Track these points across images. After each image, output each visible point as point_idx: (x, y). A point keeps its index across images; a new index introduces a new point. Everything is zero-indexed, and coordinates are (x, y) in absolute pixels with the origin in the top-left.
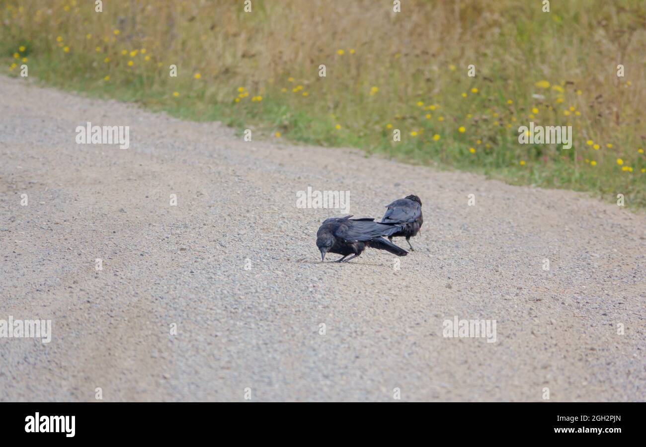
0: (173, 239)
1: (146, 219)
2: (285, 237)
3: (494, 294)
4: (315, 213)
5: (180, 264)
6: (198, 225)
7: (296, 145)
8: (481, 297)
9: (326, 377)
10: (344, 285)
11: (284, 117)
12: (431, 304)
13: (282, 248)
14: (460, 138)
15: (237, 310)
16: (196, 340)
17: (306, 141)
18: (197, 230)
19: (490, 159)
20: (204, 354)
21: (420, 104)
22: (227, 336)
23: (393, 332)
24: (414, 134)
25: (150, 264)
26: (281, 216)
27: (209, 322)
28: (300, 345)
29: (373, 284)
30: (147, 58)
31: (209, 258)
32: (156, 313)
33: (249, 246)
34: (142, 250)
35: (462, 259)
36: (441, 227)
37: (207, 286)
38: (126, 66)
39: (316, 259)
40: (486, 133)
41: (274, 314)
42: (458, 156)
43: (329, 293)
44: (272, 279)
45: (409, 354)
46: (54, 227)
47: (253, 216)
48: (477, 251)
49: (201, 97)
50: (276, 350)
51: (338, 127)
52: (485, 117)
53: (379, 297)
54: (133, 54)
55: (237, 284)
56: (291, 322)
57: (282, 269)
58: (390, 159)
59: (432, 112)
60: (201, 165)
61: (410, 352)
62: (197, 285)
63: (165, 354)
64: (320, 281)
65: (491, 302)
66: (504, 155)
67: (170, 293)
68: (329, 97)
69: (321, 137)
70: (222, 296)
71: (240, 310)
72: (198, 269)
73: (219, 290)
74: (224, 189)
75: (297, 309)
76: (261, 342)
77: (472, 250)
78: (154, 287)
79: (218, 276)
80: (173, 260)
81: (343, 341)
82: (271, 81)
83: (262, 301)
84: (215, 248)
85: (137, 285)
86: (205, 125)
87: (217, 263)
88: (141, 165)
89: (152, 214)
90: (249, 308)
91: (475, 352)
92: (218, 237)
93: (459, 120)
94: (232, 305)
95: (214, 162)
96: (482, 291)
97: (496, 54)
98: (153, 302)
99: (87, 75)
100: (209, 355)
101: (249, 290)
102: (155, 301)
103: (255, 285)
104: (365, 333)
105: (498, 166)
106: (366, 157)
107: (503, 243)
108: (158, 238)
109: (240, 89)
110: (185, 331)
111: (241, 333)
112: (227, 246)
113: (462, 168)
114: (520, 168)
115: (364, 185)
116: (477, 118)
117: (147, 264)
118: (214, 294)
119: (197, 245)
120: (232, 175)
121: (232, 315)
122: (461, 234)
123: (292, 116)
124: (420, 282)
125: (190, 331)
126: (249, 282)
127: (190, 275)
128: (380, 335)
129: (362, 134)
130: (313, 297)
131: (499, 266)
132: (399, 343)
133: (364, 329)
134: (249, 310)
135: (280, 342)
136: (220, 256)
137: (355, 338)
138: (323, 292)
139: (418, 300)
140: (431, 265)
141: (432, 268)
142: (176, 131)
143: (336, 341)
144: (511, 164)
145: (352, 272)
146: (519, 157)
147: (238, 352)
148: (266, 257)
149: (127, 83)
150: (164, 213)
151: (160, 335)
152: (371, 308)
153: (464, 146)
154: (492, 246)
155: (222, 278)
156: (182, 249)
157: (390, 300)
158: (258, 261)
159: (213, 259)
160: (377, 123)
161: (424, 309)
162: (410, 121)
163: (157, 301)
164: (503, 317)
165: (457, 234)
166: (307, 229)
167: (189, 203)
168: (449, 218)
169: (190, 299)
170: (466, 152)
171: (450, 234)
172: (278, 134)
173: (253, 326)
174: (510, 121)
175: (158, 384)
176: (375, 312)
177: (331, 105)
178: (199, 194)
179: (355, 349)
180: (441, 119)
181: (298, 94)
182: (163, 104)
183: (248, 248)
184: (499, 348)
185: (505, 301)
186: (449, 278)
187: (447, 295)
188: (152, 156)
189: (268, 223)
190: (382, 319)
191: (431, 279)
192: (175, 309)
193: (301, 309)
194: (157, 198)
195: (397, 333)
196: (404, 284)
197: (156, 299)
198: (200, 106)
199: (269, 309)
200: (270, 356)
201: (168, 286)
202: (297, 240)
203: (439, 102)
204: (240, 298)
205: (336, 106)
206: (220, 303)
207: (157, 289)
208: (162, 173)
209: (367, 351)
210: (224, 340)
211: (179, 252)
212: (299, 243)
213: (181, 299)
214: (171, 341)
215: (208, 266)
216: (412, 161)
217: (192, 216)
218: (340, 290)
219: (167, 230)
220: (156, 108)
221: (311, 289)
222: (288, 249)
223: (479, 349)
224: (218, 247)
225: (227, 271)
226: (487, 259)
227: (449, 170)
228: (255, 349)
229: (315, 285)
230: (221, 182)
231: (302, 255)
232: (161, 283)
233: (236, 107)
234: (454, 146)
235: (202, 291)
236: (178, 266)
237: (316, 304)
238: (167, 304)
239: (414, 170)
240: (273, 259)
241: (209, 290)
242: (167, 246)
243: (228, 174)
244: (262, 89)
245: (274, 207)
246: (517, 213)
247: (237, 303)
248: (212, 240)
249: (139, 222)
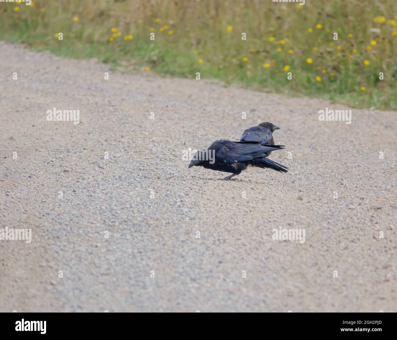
0: (57, 163)
1: (32, 145)
2: (155, 158)
3: (340, 205)
4: (181, 137)
5: (64, 185)
6: (79, 149)
7: (164, 77)
8: (329, 207)
9: (194, 280)
10: (208, 200)
11: (153, 53)
12: (285, 214)
13: (153, 169)
14: (308, 68)
15: (114, 223)
16: (79, 251)
17: (173, 74)
18: (78, 154)
19: (334, 86)
20: (86, 262)
21: (272, 39)
22: (106, 246)
23: (252, 239)
24: (267, 65)
25: (38, 185)
26: (151, 140)
27: (90, 235)
28: (170, 253)
29: (233, 198)
31: (89, 178)
32: (43, 228)
33: (123, 167)
34: (30, 173)
35: (311, 174)
36: (292, 147)
37: (88, 203)
38: (13, 12)
39: (183, 177)
40: (330, 64)
41: (147, 226)
42: (306, 84)
43: (194, 207)
44: (144, 196)
45: (266, 259)
47: (126, 140)
48: (324, 167)
49: (79, 37)
50: (149, 258)
51: (201, 61)
52: (329, 49)
53: (239, 209)
55: (114, 201)
56: (162, 233)
57: (153, 187)
58: (246, 88)
59: (282, 46)
60: (80, 97)
61: (267, 256)
62: (79, 202)
63: (52, 264)
64: (187, 196)
65: (337, 212)
66: (347, 82)
67: (55, 210)
68: (192, 35)
69: (186, 70)
70: (101, 211)
71: (117, 224)
72: (80, 188)
73: (98, 206)
74: (101, 118)
75: (167, 221)
76: (136, 251)
77: (320, 166)
78: (41, 205)
79: (97, 194)
80: (57, 181)
81: (207, 248)
82: (141, 22)
83: (136, 215)
84: (94, 169)
85: (26, 204)
86: (84, 63)
87: (96, 183)
88: (28, 98)
89: (38, 141)
90: (125, 221)
91: (324, 256)
92: (96, 160)
93: (306, 53)
94: (109, 220)
95: (92, 94)
96: (329, 201)
98: (40, 218)
100: (90, 264)
101: (125, 206)
102: (42, 217)
103: (129, 201)
104: (227, 241)
105: (341, 92)
106: (225, 87)
107: (347, 159)
108: (44, 162)
109: (114, 30)
110: (69, 243)
111: (119, 243)
112: (104, 167)
113: (310, 95)
114: (361, 93)
115: (224, 111)
116: (321, 50)
117: (35, 184)
118: (94, 210)
119: (78, 168)
120: (108, 105)
121: (110, 228)
122: (310, 153)
123: (160, 52)
124: (275, 195)
125: (74, 243)
126: (125, 198)
127: (73, 194)
128: (240, 242)
129: (221, 66)
130: (181, 210)
131: (344, 179)
132: (257, 249)
133: (226, 237)
134: (125, 223)
135: (153, 250)
136: (98, 177)
137: (219, 245)
138: (189, 206)
139: (273, 211)
140: (283, 180)
141: (285, 182)
142: (58, 68)
143: (202, 248)
144: (352, 90)
145: (215, 188)
146: (359, 84)
147: (116, 261)
148: (139, 177)
149: (14, 26)
150: (49, 140)
151: (48, 247)
152: (232, 218)
153: (310, 75)
154: (337, 162)
155: (100, 195)
156: (65, 171)
157: (249, 211)
158: (132, 180)
159: (92, 179)
160: (234, 56)
161: (278, 218)
162: (264, 54)
163: (44, 217)
164: (348, 224)
165: (306, 152)
166: (174, 151)
167: (71, 131)
168: (299, 138)
169: (73, 215)
170: (313, 80)
171: (300, 152)
172: (148, 69)
173: (129, 237)
174: (351, 52)
175: (46, 290)
176: (235, 222)
177: (194, 42)
178: (80, 122)
179: (218, 255)
180: (291, 52)
181: (165, 33)
182: (46, 44)
183: (123, 168)
184: (346, 251)
185: (350, 210)
186: (300, 191)
187: (299, 205)
188: (37, 90)
189: (140, 146)
190: (241, 228)
191: (284, 192)
192: (60, 224)
193: (170, 222)
194: (43, 126)
195: (255, 240)
196: (261, 197)
197: (43, 216)
198: (79, 45)
199: (143, 222)
200: (144, 263)
201: (53, 204)
202: (166, 161)
203: (288, 37)
204: (117, 213)
205: (199, 42)
206: (99, 218)
207: (43, 206)
208: (47, 105)
209: (229, 257)
210: (103, 250)
211: (62, 174)
212: (168, 164)
213: (65, 215)
214: (57, 252)
215: (89, 185)
216: (266, 89)
217: (73, 142)
218: (204, 204)
219: (51, 155)
220: (40, 48)
221: (178, 204)
222: (158, 169)
223: (328, 252)
224: (96, 169)
225: (105, 189)
226: (333, 174)
227: (298, 97)
228: (131, 257)
229: (182, 200)
230: (99, 111)
231: (170, 174)
232: (47, 201)
233: (110, 45)
234: (303, 76)
235: (83, 207)
236: (62, 186)
237: (184, 216)
238: (53, 219)
239: (267, 97)
240: (145, 177)
241: (90, 207)
242: (52, 169)
243: (104, 104)
244: (133, 30)
245: (145, 132)
246: (358, 133)
247: (114, 217)
248: (92, 162)
249: (27, 148)
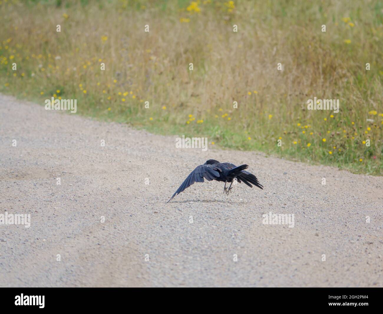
0: (150, 207)
1: (133, 194)
2: (217, 205)
3: (344, 240)
4: (236, 191)
5: (154, 222)
6: (165, 198)
7: (224, 149)
8: (336, 241)
10: (254, 234)
11: (217, 132)
12: (306, 246)
13: (216, 212)
14: (323, 145)
15: (188, 249)
16: (164, 267)
17: (230, 147)
18: (164, 201)
19: (341, 158)
20: (169, 276)
21: (299, 125)
22: (183, 265)
23: (283, 262)
24: (295, 143)
25: (136, 221)
26: (215, 192)
27: (172, 257)
28: (227, 270)
29: (271, 233)
30: (134, 97)
31: (172, 218)
32: (140, 251)
33: (195, 211)
34: (131, 213)
35: (324, 218)
36: (312, 199)
37: (171, 235)
38: (121, 102)
39: (236, 218)
40: (339, 142)
41: (211, 252)
42: (322, 156)
43: (244, 239)
44: (210, 231)
45: (293, 276)
46: (78, 199)
47: (198, 192)
48: (334, 213)
49: (166, 120)
50: (212, 274)
51: (250, 138)
52: (338, 132)
53: (275, 241)
54: (125, 94)
55: (189, 234)
56: (222, 256)
57: (215, 225)
58: (281, 158)
59: (306, 130)
60: (167, 162)
61: (293, 274)
62: (164, 234)
63: (146, 276)
64: (239, 232)
65: (342, 245)
66: (350, 155)
67: (148, 239)
68: (244, 120)
69: (239, 145)
70: (180, 241)
71: (191, 249)
72: (165, 225)
73: (178, 237)
74: (180, 176)
75: (225, 249)
76: (203, 269)
77: (331, 213)
78: (139, 236)
79: (177, 229)
80: (150, 219)
81: (253, 268)
82: (209, 111)
83: (204, 244)
84: (175, 212)
85: (128, 234)
86: (169, 138)
87: (176, 221)
88: (130, 162)
89: (137, 191)
90: (196, 248)
91: (333, 275)
92: (177, 205)
93: (322, 134)
94: (185, 246)
95: (174, 160)
96: (337, 238)
97: (344, 94)
98: (138, 244)
99: (98, 107)
100: (172, 277)
101: (196, 237)
102: (139, 244)
103: (199, 234)
104: (266, 263)
105: (346, 162)
106: (266, 157)
107: (350, 208)
108: (141, 206)
109: (190, 116)
110: (157, 262)
111: (191, 263)
112: (182, 210)
113: (324, 163)
114: (360, 163)
115: (265, 173)
116: (333, 133)
117: (134, 221)
118: (174, 240)
119: (164, 210)
120: (185, 168)
121: (186, 252)
122: (324, 203)
123: (222, 132)
124: (299, 233)
125: (161, 262)
126: (196, 232)
127: (160, 228)
128: (275, 264)
129: (264, 143)
130: (235, 241)
131: (347, 223)
132: (287, 269)
133: (266, 261)
134: (196, 249)
135: (215, 268)
136: (178, 217)
137: (260, 266)
138: (240, 238)
139: (298, 243)
140: (306, 222)
141: (307, 223)
142: (151, 141)
143: (249, 268)
144: (354, 161)
145: (258, 227)
146: (359, 157)
147: (190, 275)
148: (206, 217)
149: (122, 112)
150: (144, 191)
151: (142, 265)
152: (270, 248)
153: (325, 150)
154: (343, 210)
155: (179, 230)
156: (155, 212)
157: (281, 243)
158: (201, 219)
159: (173, 218)
160: (273, 136)
161: (301, 248)
162: (293, 135)
163: (140, 244)
164: (350, 254)
165: (321, 203)
166: (230, 200)
167: (160, 185)
168: (317, 193)
169: (160, 243)
170: (326, 153)
171: (317, 203)
172: (213, 143)
173: (198, 259)
174: (353, 134)
176: (272, 250)
177: (245, 125)
178: (166, 179)
179: (260, 273)
180: (312, 133)
181: (225, 119)
182: (144, 125)
183: (195, 212)
184: (348, 272)
185: (351, 244)
186: (317, 230)
187: (316, 240)
188: (137, 156)
189: (207, 196)
190: (276, 255)
191: (306, 230)
192: (151, 249)
193: (227, 249)
194: (140, 181)
195: (285, 263)
196: (290, 233)
197: (140, 243)
198: (166, 126)
199: (208, 248)
200: (209, 277)
201: (147, 235)
202: (225, 207)
203: (310, 123)
204: (190, 242)
205: (248, 126)
206: (178, 245)
207: (140, 236)
208: (143, 166)
209: (267, 274)
210: (181, 268)
211: (154, 214)
212: (226, 209)
213: (155, 243)
214: (149, 268)
215: (171, 223)
216: (294, 159)
217: (161, 192)
218: (251, 237)
219: (146, 201)
220: (139, 127)
221: (233, 237)
222: (220, 212)
223: (335, 273)
224: (177, 211)
225: (182, 226)
226: (340, 219)
227: (316, 165)
228: (199, 273)
229: (236, 234)
230: (179, 172)
231: (228, 216)
232: (142, 233)
233: (188, 126)
234: (320, 150)
235: (167, 238)
236: (153, 223)
237: (237, 245)
238: (146, 245)
239: (295, 165)
240: (210, 218)
241: (172, 238)
242: (146, 211)
243: (183, 167)
244: (203, 116)
245: (211, 187)
246: (358, 191)
247: (188, 245)
248: (174, 207)
249: (129, 196)
